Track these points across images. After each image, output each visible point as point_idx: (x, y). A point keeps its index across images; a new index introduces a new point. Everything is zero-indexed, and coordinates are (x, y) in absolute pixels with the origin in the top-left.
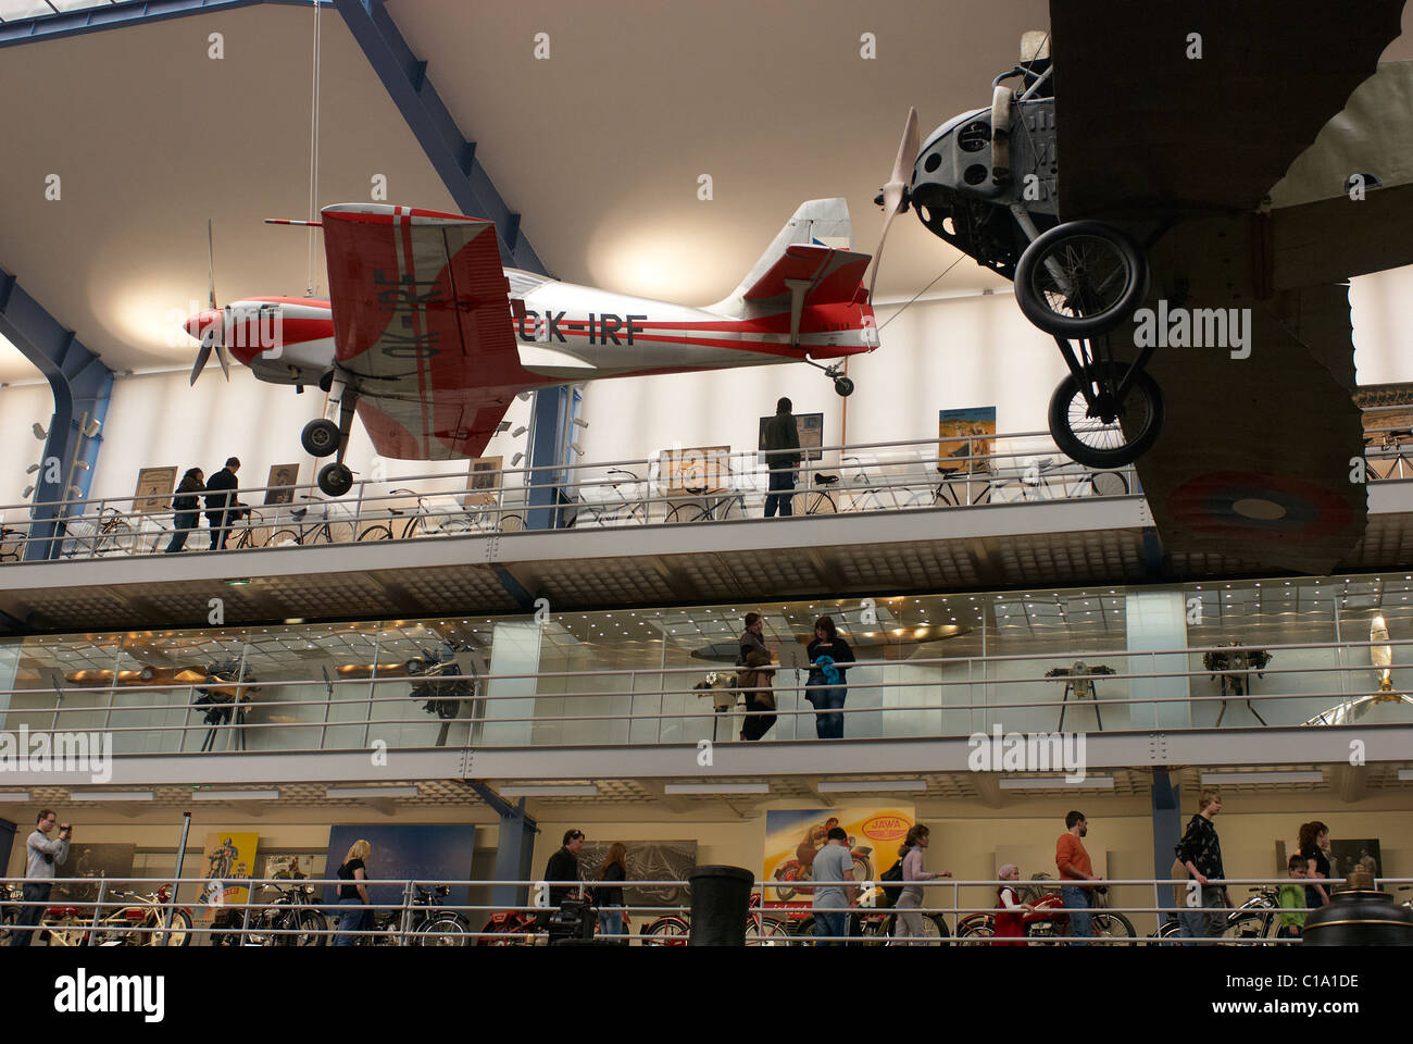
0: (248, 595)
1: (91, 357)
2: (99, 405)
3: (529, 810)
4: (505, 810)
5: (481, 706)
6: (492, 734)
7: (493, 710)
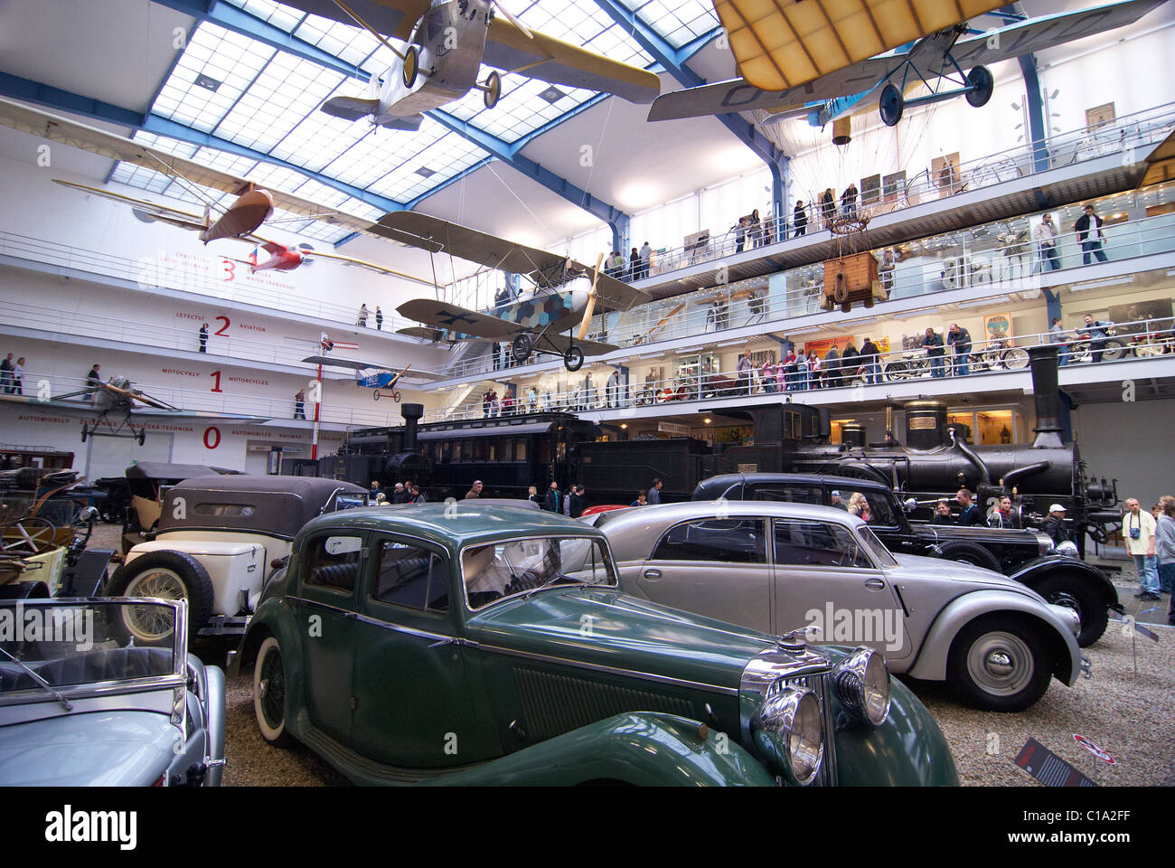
0: (684, 283)
1: (620, 213)
2: (627, 228)
3: (790, 339)
4: (782, 341)
5: (767, 308)
6: (772, 316)
7: (772, 309)
